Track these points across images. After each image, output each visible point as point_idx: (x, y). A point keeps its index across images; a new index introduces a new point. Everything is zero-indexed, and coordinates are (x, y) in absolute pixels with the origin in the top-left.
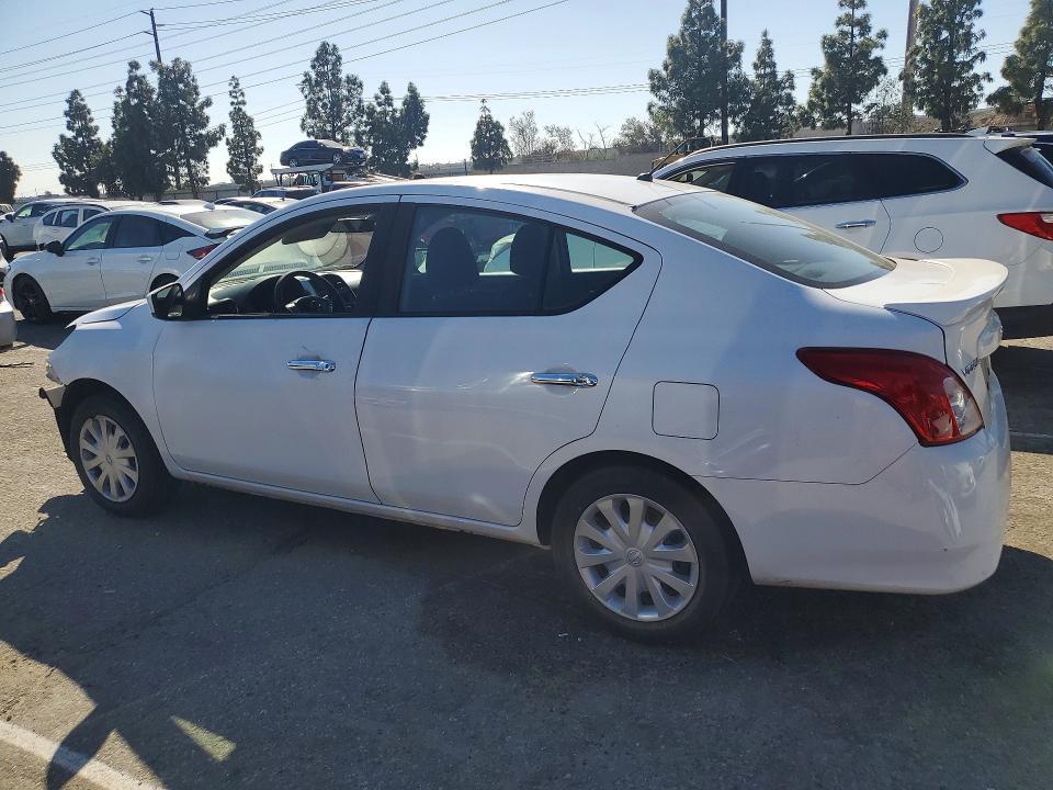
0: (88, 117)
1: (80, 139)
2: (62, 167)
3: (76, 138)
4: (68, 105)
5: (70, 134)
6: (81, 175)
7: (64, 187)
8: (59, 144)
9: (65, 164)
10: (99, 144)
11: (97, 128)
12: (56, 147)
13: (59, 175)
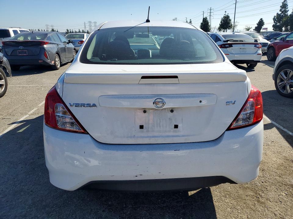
0: (287, 7)
1: (282, 14)
2: (274, 22)
3: (281, 14)
4: (282, 4)
5: (280, 13)
6: (279, 25)
7: (273, 28)
8: (276, 16)
9: (275, 22)
10: (287, 15)
11: (288, 11)
12: (275, 17)
13: (273, 24)
